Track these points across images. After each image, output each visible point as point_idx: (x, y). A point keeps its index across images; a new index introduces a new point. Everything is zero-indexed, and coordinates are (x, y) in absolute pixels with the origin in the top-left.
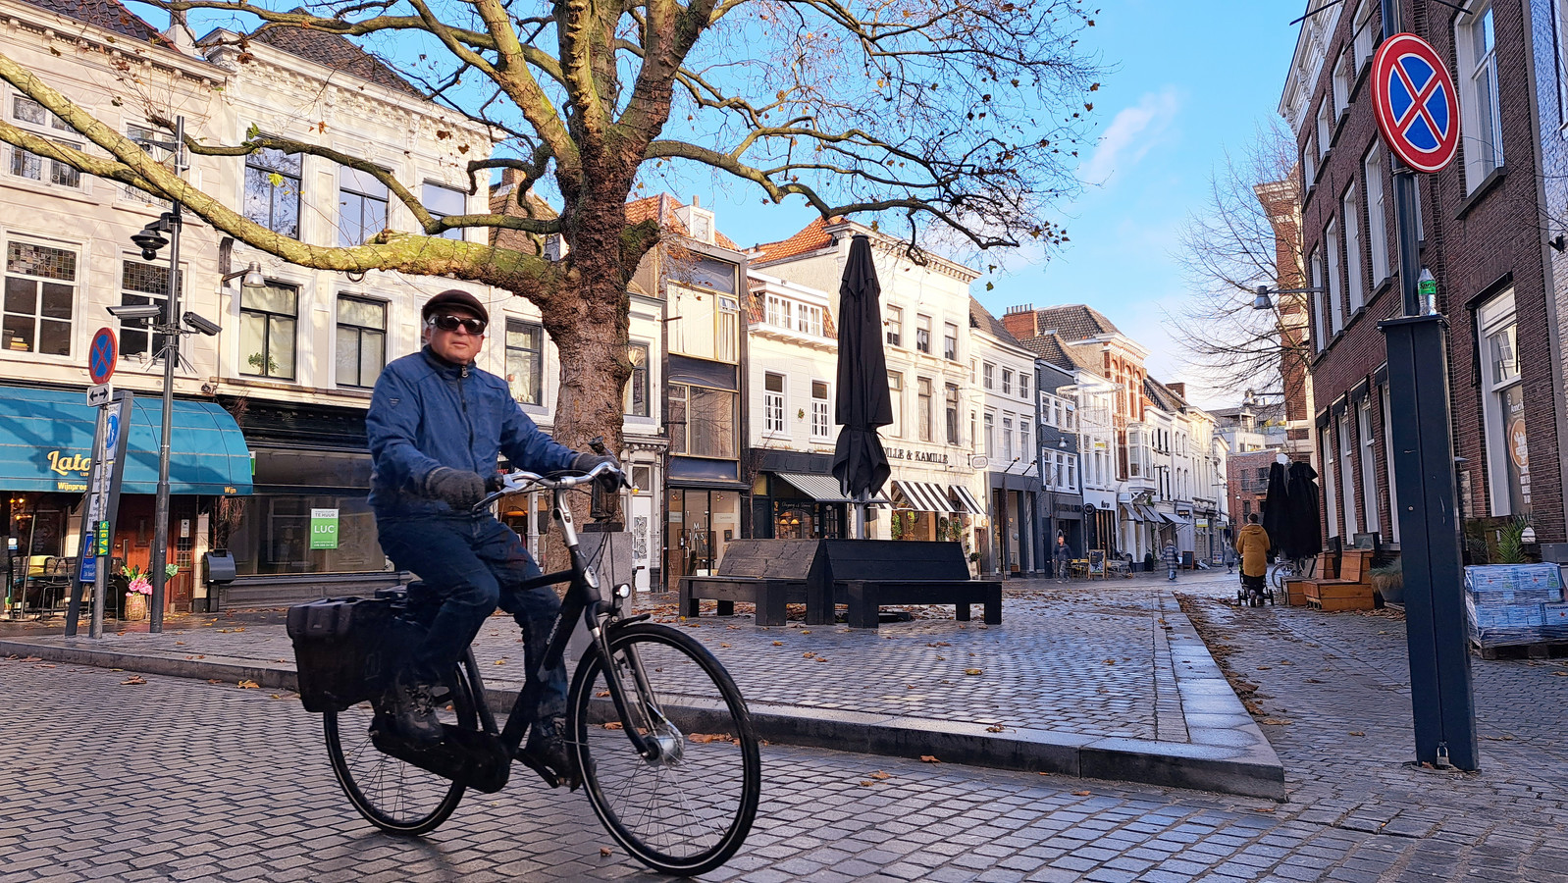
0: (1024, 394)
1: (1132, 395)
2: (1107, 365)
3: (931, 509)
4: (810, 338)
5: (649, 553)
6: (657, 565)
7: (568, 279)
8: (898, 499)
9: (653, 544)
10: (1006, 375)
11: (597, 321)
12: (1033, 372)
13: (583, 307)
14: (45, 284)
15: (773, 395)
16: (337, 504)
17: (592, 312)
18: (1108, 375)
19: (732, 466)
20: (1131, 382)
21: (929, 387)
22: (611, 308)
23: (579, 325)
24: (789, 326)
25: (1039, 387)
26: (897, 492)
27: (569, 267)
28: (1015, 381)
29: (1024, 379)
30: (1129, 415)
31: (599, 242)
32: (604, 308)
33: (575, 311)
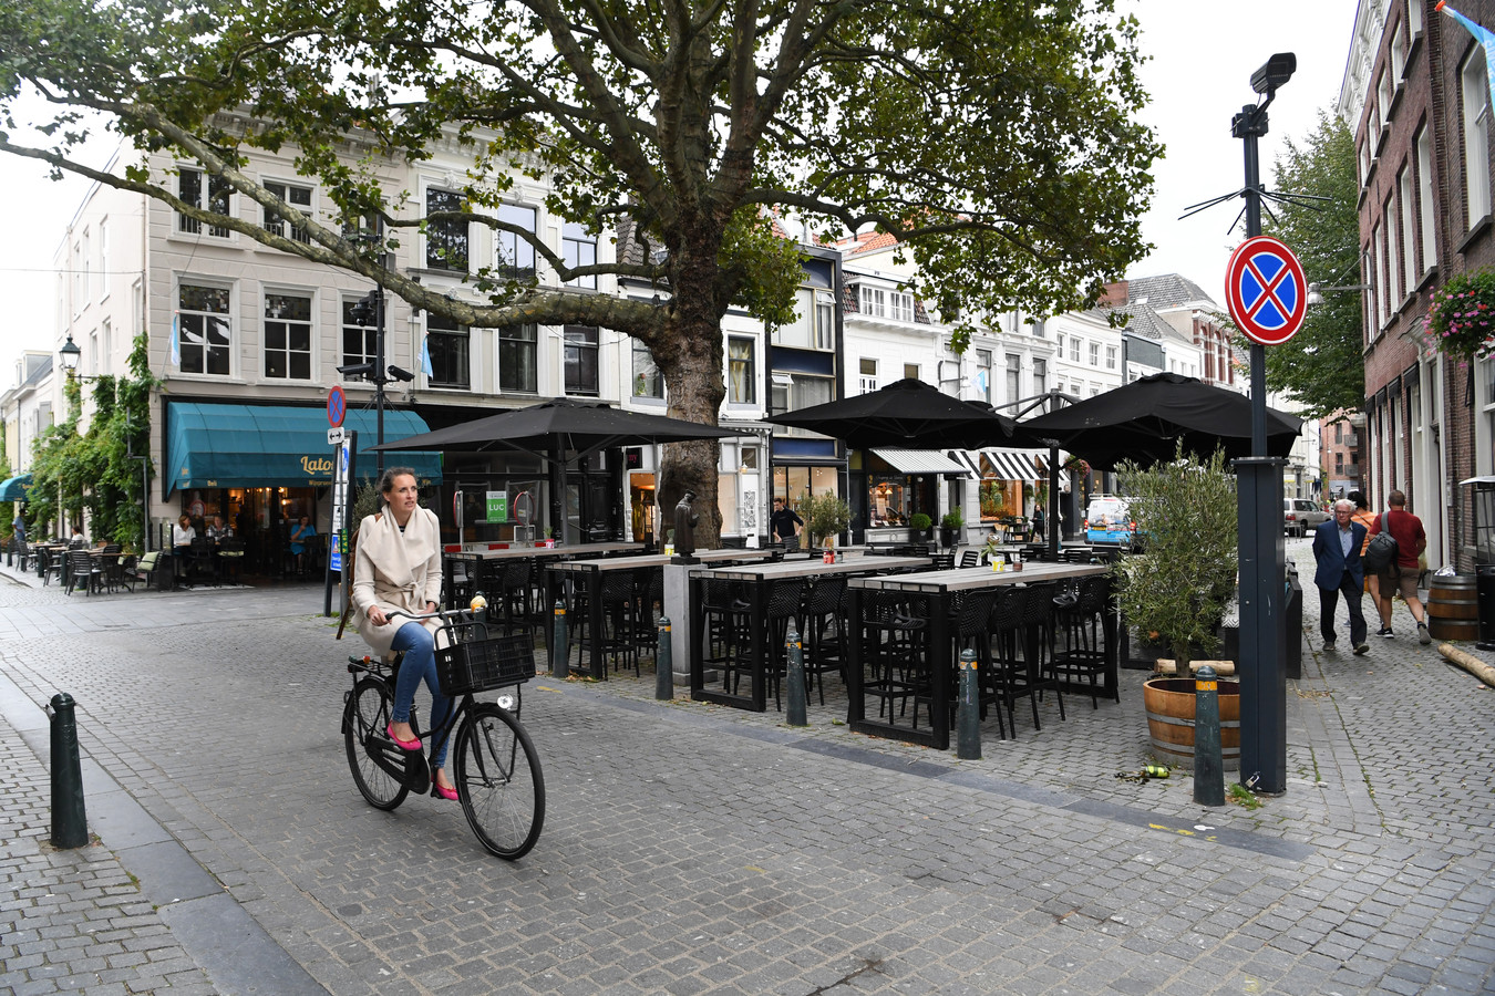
0: (1111, 364)
1: (1221, 360)
2: (1196, 332)
3: (1017, 477)
4: (902, 325)
5: (757, 523)
6: (765, 533)
7: (672, 321)
8: (986, 469)
9: (761, 515)
10: (1094, 348)
11: (696, 355)
12: (1120, 343)
13: (684, 344)
14: (291, 325)
15: (868, 378)
16: (507, 487)
17: (692, 348)
18: (1196, 341)
19: (830, 446)
20: (1220, 346)
21: (1018, 365)
22: (707, 343)
23: (681, 359)
24: (882, 315)
25: (1126, 357)
26: (985, 463)
27: (671, 312)
28: (1102, 354)
29: (1111, 350)
30: (1217, 378)
31: (696, 290)
32: (702, 343)
33: (678, 346)
